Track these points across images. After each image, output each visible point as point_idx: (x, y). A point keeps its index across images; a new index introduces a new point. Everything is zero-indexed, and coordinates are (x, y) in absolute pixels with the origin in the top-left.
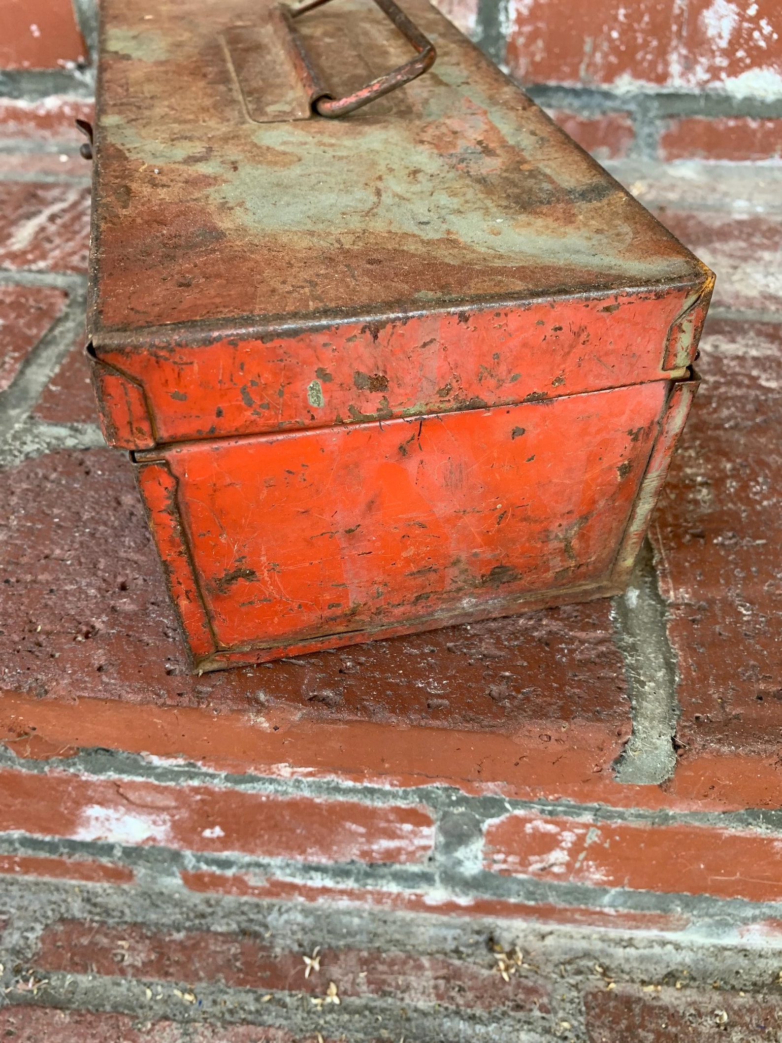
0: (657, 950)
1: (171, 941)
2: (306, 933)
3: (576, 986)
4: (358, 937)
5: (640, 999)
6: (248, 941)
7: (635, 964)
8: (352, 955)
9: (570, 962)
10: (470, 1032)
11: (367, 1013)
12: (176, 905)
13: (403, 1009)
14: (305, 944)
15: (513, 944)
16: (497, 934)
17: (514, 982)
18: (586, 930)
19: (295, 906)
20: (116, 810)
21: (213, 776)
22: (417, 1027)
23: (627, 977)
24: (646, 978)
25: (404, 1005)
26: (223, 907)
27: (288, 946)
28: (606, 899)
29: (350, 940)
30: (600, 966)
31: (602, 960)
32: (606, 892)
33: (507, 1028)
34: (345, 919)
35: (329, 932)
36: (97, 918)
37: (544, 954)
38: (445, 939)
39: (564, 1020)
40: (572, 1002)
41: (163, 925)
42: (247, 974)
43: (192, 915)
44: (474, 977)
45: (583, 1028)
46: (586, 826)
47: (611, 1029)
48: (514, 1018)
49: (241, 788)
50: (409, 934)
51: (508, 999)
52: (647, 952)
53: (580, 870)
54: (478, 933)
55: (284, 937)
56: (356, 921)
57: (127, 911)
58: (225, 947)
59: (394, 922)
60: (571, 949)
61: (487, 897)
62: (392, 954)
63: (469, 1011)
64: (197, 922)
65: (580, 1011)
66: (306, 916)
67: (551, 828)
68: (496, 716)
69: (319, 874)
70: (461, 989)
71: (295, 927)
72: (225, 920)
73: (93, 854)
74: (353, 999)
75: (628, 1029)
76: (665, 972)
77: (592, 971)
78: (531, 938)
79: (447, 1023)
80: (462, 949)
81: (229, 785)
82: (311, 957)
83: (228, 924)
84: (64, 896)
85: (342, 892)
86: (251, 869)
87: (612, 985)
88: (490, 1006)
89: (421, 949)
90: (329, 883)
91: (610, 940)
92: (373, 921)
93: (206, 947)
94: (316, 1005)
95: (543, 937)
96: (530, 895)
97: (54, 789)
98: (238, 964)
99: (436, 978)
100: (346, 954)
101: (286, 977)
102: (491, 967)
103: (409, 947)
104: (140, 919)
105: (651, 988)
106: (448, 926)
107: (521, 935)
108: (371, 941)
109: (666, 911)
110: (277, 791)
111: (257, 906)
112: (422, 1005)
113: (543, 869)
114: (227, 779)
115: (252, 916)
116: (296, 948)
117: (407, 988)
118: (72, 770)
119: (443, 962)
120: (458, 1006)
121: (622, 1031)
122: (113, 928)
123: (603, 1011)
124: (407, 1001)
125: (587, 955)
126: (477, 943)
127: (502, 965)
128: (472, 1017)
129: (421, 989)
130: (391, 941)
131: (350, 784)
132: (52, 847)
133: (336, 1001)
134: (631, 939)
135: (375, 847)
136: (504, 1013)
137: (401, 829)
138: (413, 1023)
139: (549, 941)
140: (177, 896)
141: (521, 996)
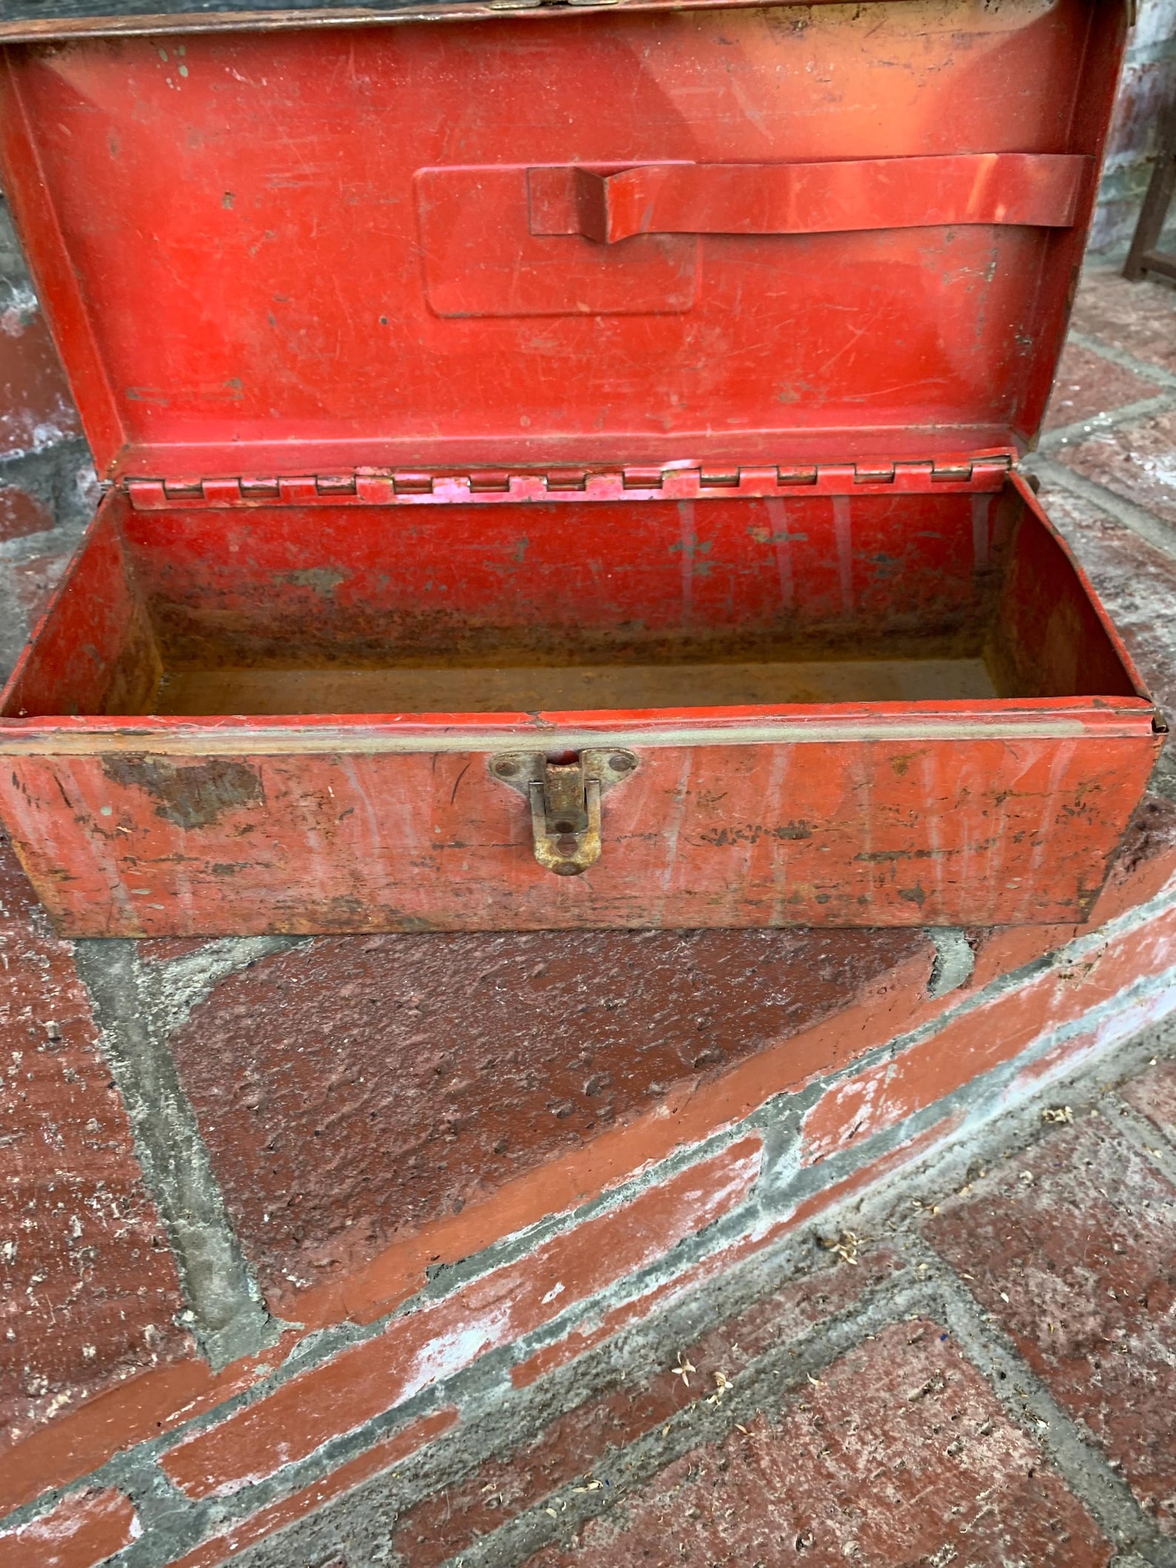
0: (949, 1157)
1: (534, 1451)
2: (657, 1350)
3: (909, 1230)
4: (706, 1319)
5: (962, 1205)
6: (610, 1395)
7: (941, 1180)
8: (713, 1337)
9: (892, 1215)
10: (855, 1328)
11: (763, 1376)
12: (513, 1414)
13: (790, 1350)
14: (663, 1359)
15: (839, 1231)
16: (820, 1233)
17: (861, 1262)
18: (887, 1178)
19: (629, 1332)
20: (454, 1331)
21: (563, 1221)
22: (811, 1356)
23: (941, 1195)
24: (956, 1186)
25: (787, 1347)
26: (561, 1383)
27: (650, 1372)
28: (902, 1133)
29: (701, 1327)
30: (917, 1200)
31: (914, 1195)
32: (901, 1124)
33: (883, 1302)
34: (683, 1311)
35: (676, 1333)
36: (439, 1486)
37: (868, 1222)
38: (781, 1266)
39: (919, 1264)
40: (915, 1245)
41: (513, 1442)
42: (631, 1424)
43: (535, 1412)
44: (827, 1280)
45: (937, 1259)
46: (885, 1067)
47: (958, 1244)
48: (881, 1291)
49: (592, 1215)
50: (748, 1284)
51: (866, 1279)
52: (942, 1164)
53: (881, 1115)
54: (804, 1242)
55: (640, 1367)
56: (694, 1306)
57: (466, 1456)
58: (591, 1417)
59: (728, 1283)
60: (885, 1203)
61: (807, 1197)
62: (745, 1313)
63: (843, 1311)
64: (545, 1414)
65: (927, 1248)
66: (646, 1335)
67: (858, 1086)
68: (844, 993)
69: (653, 1276)
70: (825, 1299)
71: (643, 1352)
72: (572, 1393)
73: (414, 1414)
74: (741, 1374)
75: (971, 1234)
76: (965, 1171)
77: (913, 1209)
78: (849, 1216)
79: (833, 1334)
80: (801, 1265)
81: (580, 1220)
82: (679, 1366)
83: (577, 1395)
84: (386, 1492)
85: (675, 1283)
86: (586, 1315)
87: (936, 1209)
88: (856, 1295)
89: (767, 1290)
90: (664, 1280)
91: (912, 1173)
92: (709, 1295)
93: (574, 1431)
94: (715, 1403)
95: (858, 1208)
96: (841, 1170)
97: (390, 1347)
98: (616, 1422)
99: (798, 1304)
100: (706, 1341)
101: (670, 1399)
102: (834, 1263)
103: (756, 1296)
104: (485, 1454)
105: (965, 1189)
106: (775, 1254)
107: (840, 1219)
108: (720, 1314)
109: (948, 1113)
110: (626, 1197)
111: (592, 1358)
112: (802, 1336)
113: (851, 1136)
114: (577, 1215)
115: (594, 1371)
116: (658, 1369)
117: (780, 1330)
118: (414, 1309)
119: (794, 1287)
120: (831, 1313)
121: (967, 1241)
122: (464, 1482)
123: (943, 1235)
124: (788, 1341)
125: (901, 1198)
126: (809, 1251)
127: (844, 1254)
128: (849, 1315)
129: (792, 1322)
130: (737, 1302)
131: (695, 1145)
132: (367, 1435)
133: (729, 1385)
134: (924, 1162)
135: (708, 1207)
136: (872, 1292)
137: (733, 1170)
138: (806, 1355)
139: (864, 1208)
140: (506, 1405)
141: (875, 1269)
